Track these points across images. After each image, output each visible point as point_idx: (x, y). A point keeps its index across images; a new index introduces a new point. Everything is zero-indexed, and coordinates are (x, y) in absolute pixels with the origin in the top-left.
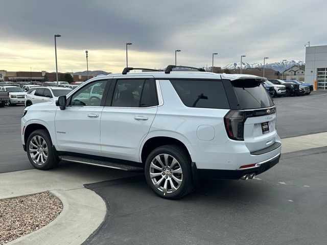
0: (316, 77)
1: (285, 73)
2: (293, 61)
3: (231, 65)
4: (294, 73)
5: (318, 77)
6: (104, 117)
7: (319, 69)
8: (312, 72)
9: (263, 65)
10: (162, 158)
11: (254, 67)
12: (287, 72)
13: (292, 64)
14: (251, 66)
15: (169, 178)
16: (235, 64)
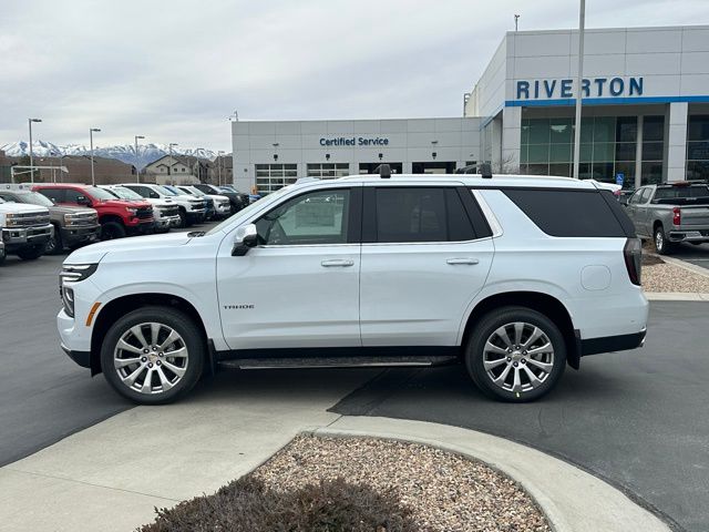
0: (254, 181)
1: (149, 169)
2: (153, 146)
3: (14, 147)
4: (166, 170)
5: (259, 181)
6: (369, 266)
7: (258, 167)
8: (246, 170)
9: (89, 149)
10: (511, 331)
11: (69, 152)
12: (152, 169)
13: (150, 150)
14: (61, 150)
15: (521, 366)
16: (23, 145)
